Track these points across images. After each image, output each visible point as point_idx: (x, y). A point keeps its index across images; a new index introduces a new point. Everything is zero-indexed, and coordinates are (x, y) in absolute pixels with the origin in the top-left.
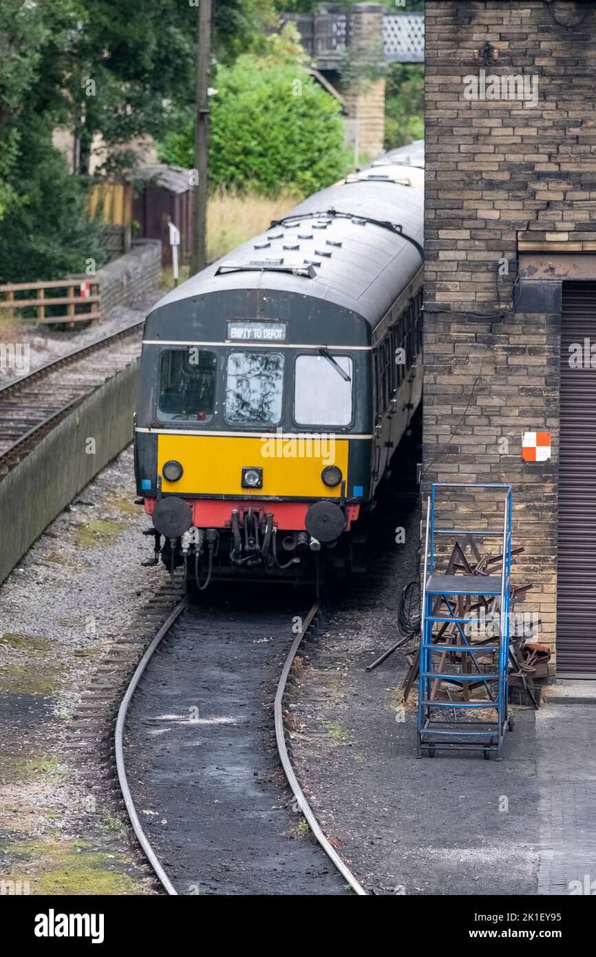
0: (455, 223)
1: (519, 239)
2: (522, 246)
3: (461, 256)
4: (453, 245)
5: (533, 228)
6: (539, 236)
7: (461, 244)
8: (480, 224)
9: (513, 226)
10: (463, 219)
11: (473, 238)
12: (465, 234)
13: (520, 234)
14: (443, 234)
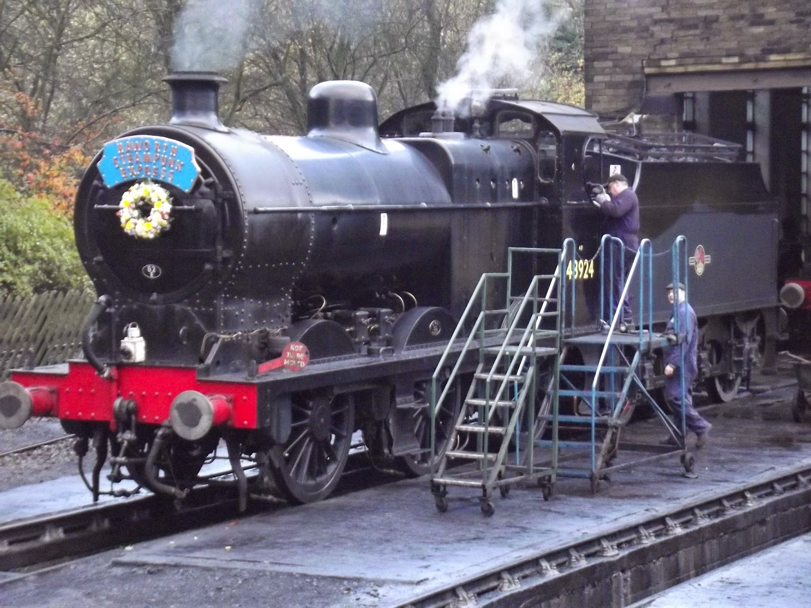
0: (603, 57)
1: (644, 65)
2: (647, 70)
3: (607, 78)
4: (602, 72)
5: (652, 57)
6: (656, 63)
7: (607, 71)
8: (619, 57)
9: (640, 57)
10: (608, 53)
11: (615, 66)
12: (609, 64)
13: (644, 62)
14: (596, 64)
